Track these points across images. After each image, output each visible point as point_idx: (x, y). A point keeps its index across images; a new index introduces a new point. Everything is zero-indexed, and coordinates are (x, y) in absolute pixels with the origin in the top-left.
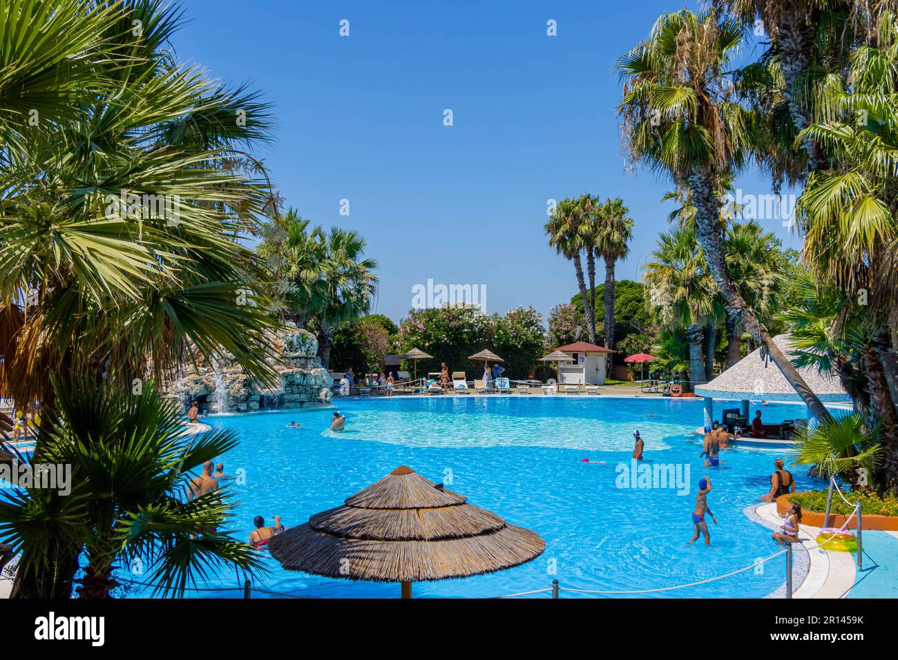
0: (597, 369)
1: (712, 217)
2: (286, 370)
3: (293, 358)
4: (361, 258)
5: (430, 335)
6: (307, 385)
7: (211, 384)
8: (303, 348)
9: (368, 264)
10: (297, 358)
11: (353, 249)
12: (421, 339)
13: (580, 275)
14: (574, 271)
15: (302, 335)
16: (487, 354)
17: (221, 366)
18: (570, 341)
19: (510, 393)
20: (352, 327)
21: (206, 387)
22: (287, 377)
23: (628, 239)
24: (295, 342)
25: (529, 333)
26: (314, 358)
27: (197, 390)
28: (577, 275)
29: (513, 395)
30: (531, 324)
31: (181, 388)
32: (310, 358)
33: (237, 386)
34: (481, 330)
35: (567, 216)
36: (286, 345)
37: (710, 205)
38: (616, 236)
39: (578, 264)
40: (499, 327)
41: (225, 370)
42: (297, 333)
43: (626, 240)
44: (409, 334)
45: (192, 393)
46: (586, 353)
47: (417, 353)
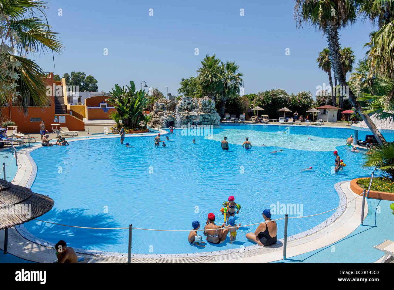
0: (334, 116)
1: (335, 46)
2: (203, 113)
3: (206, 109)
4: (237, 72)
5: (265, 102)
6: (211, 119)
7: (175, 118)
8: (210, 106)
9: (240, 75)
10: (207, 109)
11: (234, 69)
12: (262, 103)
13: (330, 79)
14: (328, 77)
15: (209, 101)
16: (285, 109)
17: (179, 111)
18: (324, 104)
19: (292, 124)
20: (236, 98)
21: (174, 118)
22: (203, 116)
23: (353, 63)
24: (207, 103)
25: (306, 102)
26: (213, 109)
27: (170, 120)
28: (329, 79)
29: (294, 125)
30: (307, 98)
31: (164, 118)
32: (212, 109)
33: (184, 118)
34: (285, 100)
35: (327, 54)
36: (203, 104)
37: (334, 40)
38: (347, 63)
39: (330, 74)
40: (293, 99)
41: (180, 113)
42: (207, 99)
43: (352, 64)
44: (257, 101)
45: (168, 121)
46: (329, 109)
47: (258, 108)
